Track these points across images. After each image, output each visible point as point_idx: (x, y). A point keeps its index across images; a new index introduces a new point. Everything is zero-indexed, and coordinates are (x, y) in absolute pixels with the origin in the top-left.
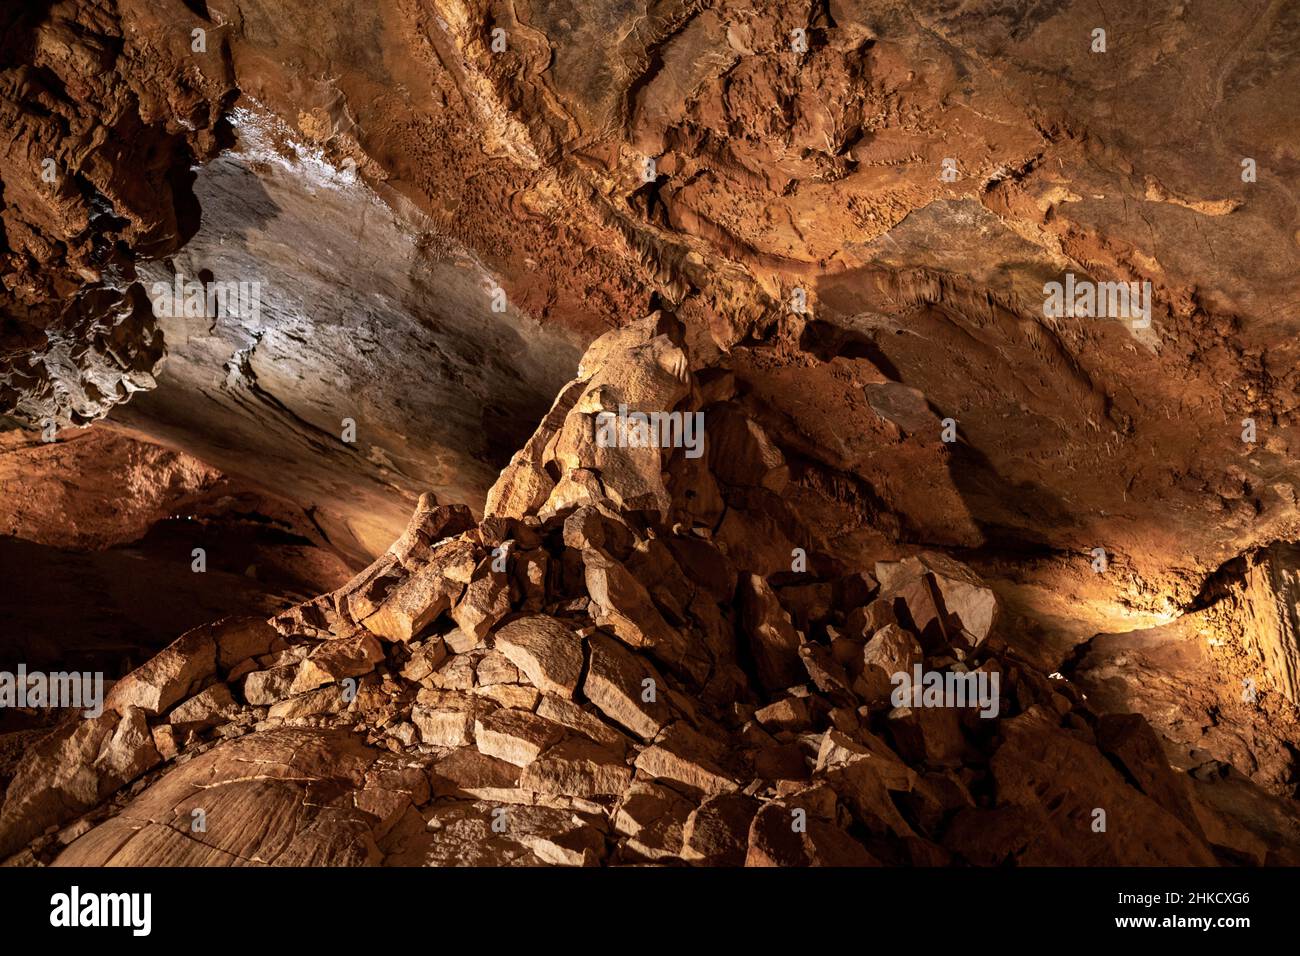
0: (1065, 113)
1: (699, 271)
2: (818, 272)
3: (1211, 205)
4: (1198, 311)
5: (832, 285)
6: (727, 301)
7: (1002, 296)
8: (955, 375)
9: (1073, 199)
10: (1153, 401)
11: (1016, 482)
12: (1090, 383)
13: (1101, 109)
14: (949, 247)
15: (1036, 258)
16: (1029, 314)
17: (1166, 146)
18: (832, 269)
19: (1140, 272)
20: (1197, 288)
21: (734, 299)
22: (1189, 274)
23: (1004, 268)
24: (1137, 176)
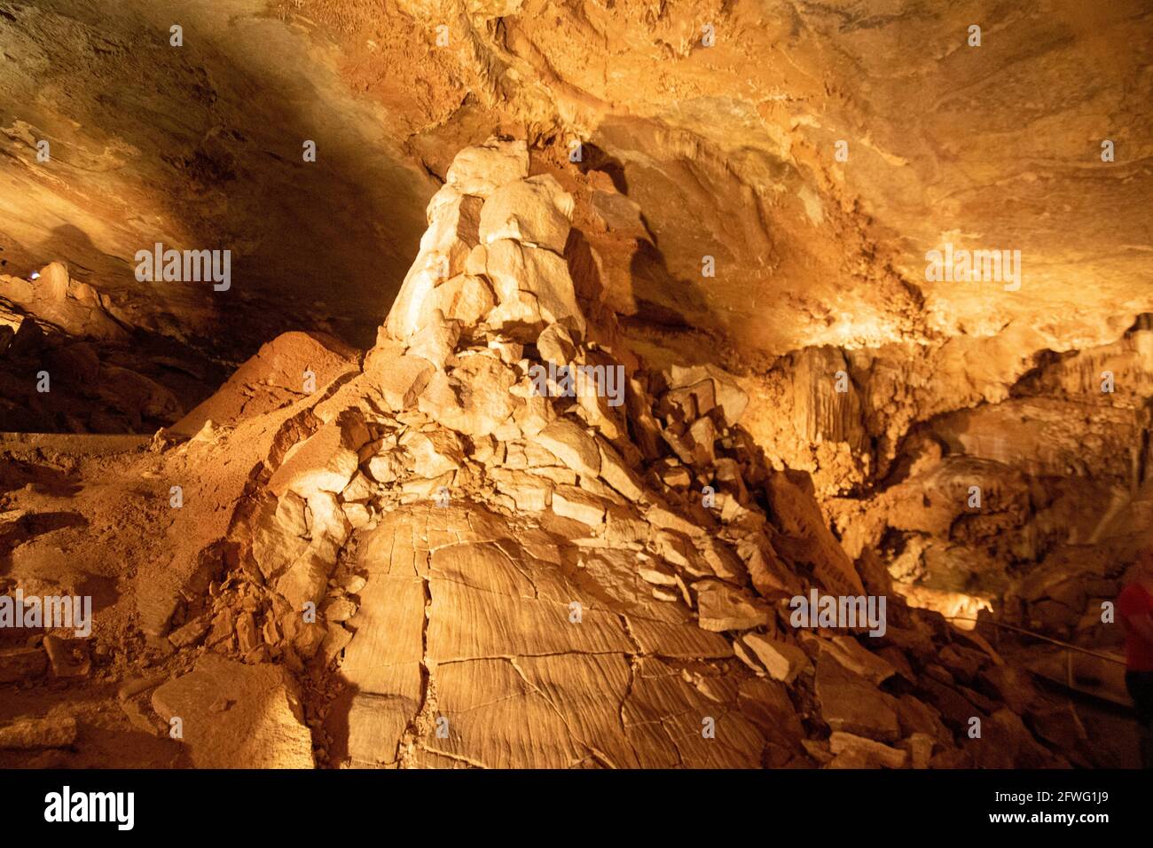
0: (845, 83)
1: (511, 84)
2: (608, 111)
3: (895, 158)
4: (855, 211)
5: (615, 124)
6: (527, 114)
7: (736, 165)
8: (673, 203)
9: (817, 125)
10: (800, 253)
11: (680, 278)
12: (767, 233)
13: (865, 87)
14: (715, 124)
15: (771, 150)
16: (748, 181)
17: (888, 118)
18: (618, 112)
19: (831, 178)
20: (860, 197)
21: (533, 114)
22: (858, 187)
23: (746, 149)
24: (863, 129)
